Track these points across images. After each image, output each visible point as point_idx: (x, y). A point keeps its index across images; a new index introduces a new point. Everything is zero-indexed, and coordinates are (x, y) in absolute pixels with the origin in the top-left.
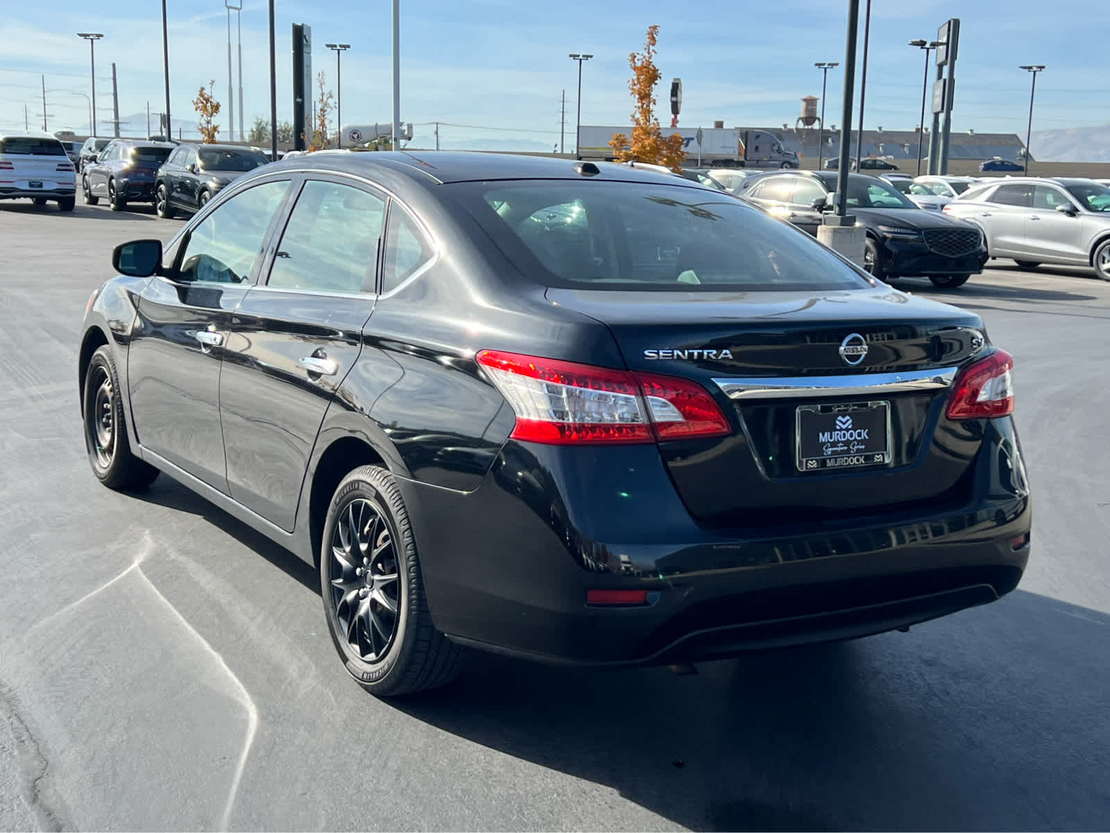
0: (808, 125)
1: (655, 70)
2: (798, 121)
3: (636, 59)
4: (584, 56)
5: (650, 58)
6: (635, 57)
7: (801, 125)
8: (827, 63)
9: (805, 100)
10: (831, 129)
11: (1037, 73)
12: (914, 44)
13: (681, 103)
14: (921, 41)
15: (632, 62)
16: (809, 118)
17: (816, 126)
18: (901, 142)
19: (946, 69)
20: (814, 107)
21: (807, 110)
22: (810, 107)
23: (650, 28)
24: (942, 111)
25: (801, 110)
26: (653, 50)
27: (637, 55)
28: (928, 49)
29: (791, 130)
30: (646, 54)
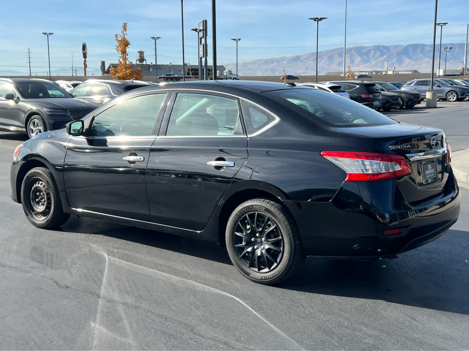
0: (141, 63)
1: (127, 42)
2: (137, 61)
3: (118, 37)
4: (49, 33)
5: (124, 36)
6: (117, 36)
7: (138, 63)
8: (156, 37)
9: (139, 52)
10: (151, 64)
11: (238, 41)
12: (193, 30)
13: (87, 53)
14: (196, 29)
15: (116, 38)
16: (142, 59)
17: (144, 63)
18: (180, 70)
19: (203, 40)
20: (143, 55)
21: (140, 56)
22: (141, 55)
23: (123, 24)
24: (203, 57)
25: (137, 56)
26: (126, 33)
27: (118, 35)
28: (198, 32)
29: (134, 65)
30: (123, 35)
